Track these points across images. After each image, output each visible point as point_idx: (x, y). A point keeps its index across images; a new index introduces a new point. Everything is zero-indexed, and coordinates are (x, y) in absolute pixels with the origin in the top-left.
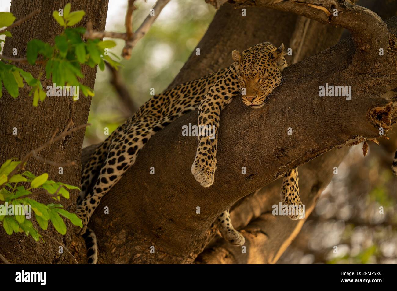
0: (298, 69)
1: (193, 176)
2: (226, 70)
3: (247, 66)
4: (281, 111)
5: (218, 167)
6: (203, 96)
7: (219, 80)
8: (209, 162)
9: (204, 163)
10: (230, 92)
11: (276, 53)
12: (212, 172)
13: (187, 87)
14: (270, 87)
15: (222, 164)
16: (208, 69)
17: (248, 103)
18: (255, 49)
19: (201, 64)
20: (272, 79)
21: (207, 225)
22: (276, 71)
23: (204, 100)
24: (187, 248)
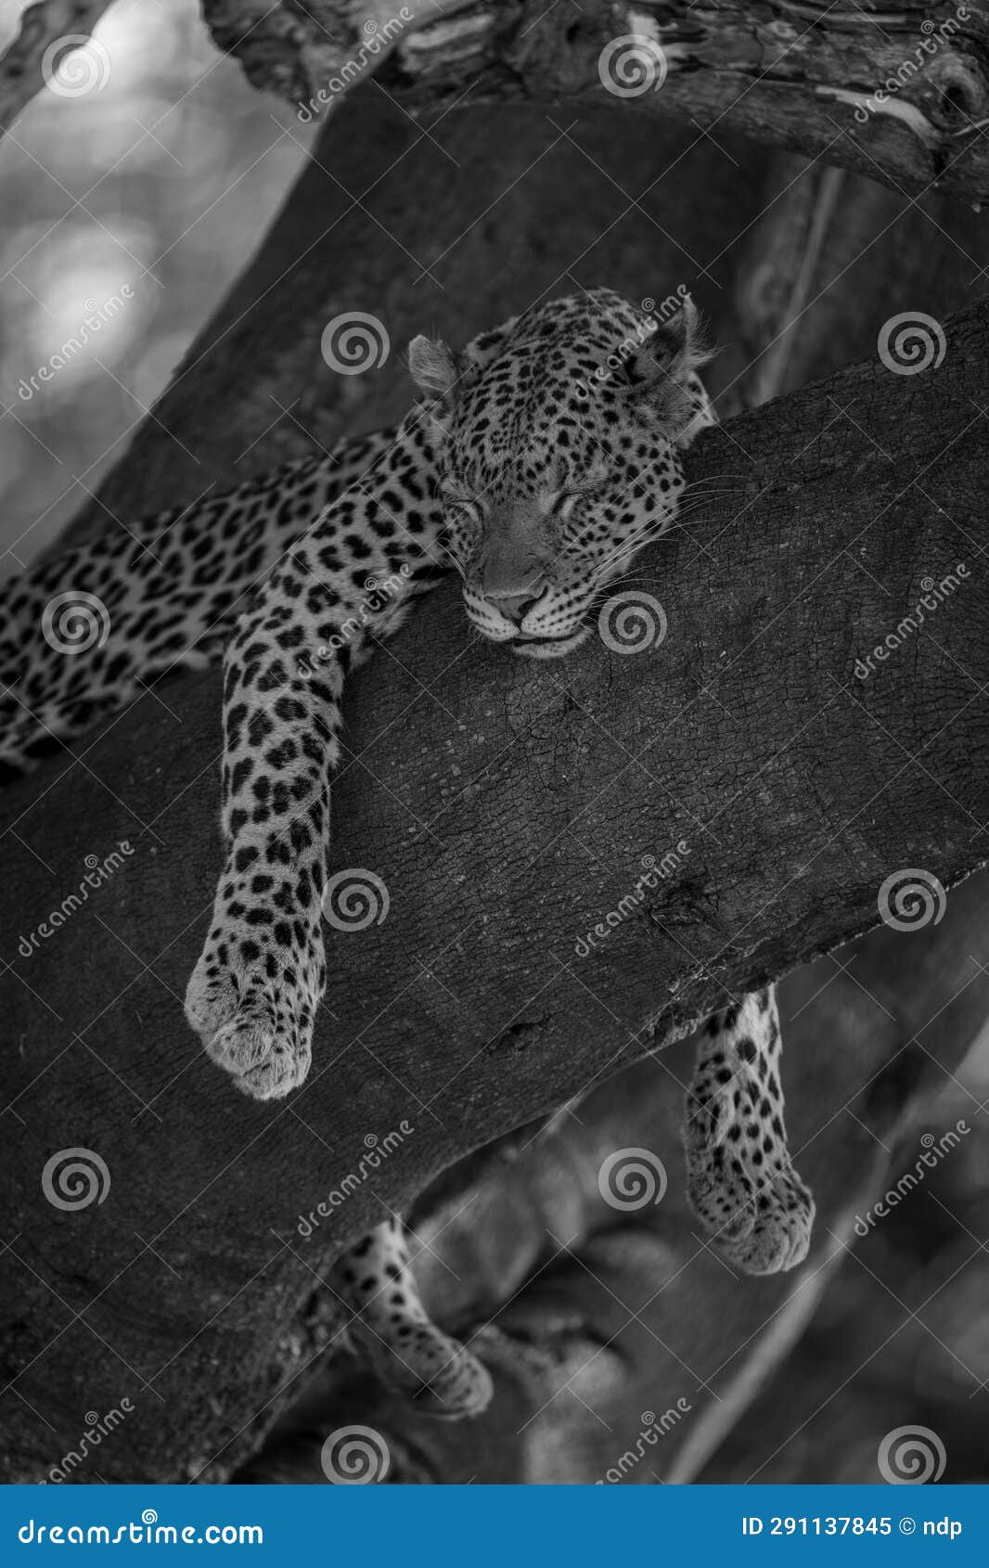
0: (772, 437)
1: (195, 1039)
2: (377, 441)
3: (495, 425)
4: (677, 674)
5: (337, 983)
6: (253, 590)
7: (336, 504)
8: (285, 959)
9: (258, 967)
10: (395, 567)
11: (652, 352)
12: (299, 1013)
13: (165, 541)
14: (618, 541)
15: (354, 969)
16: (282, 436)
17: (496, 627)
18: (534, 330)
19: (248, 410)
20: (630, 498)
21: (279, 1307)
22: (655, 454)
23: (257, 614)
24: (170, 1436)
